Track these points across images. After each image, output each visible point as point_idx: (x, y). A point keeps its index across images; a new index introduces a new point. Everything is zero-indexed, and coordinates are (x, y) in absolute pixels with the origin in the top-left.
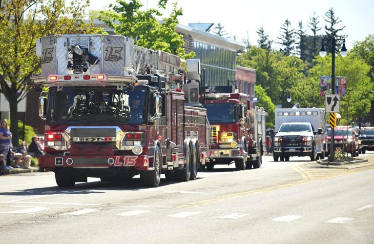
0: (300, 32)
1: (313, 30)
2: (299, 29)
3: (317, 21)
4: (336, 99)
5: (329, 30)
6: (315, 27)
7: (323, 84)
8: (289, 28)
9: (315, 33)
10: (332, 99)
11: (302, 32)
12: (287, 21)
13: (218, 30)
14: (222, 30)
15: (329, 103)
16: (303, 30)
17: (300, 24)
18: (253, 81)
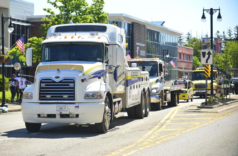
0: (223, 36)
1: (229, 35)
2: (223, 35)
3: (231, 31)
4: (209, 53)
5: (236, 35)
6: (230, 34)
7: (204, 43)
8: (219, 34)
9: (230, 36)
10: (206, 53)
11: (225, 36)
12: (218, 31)
13: (188, 35)
14: (190, 35)
15: (204, 57)
16: (225, 35)
17: (224, 33)
18: (192, 54)
